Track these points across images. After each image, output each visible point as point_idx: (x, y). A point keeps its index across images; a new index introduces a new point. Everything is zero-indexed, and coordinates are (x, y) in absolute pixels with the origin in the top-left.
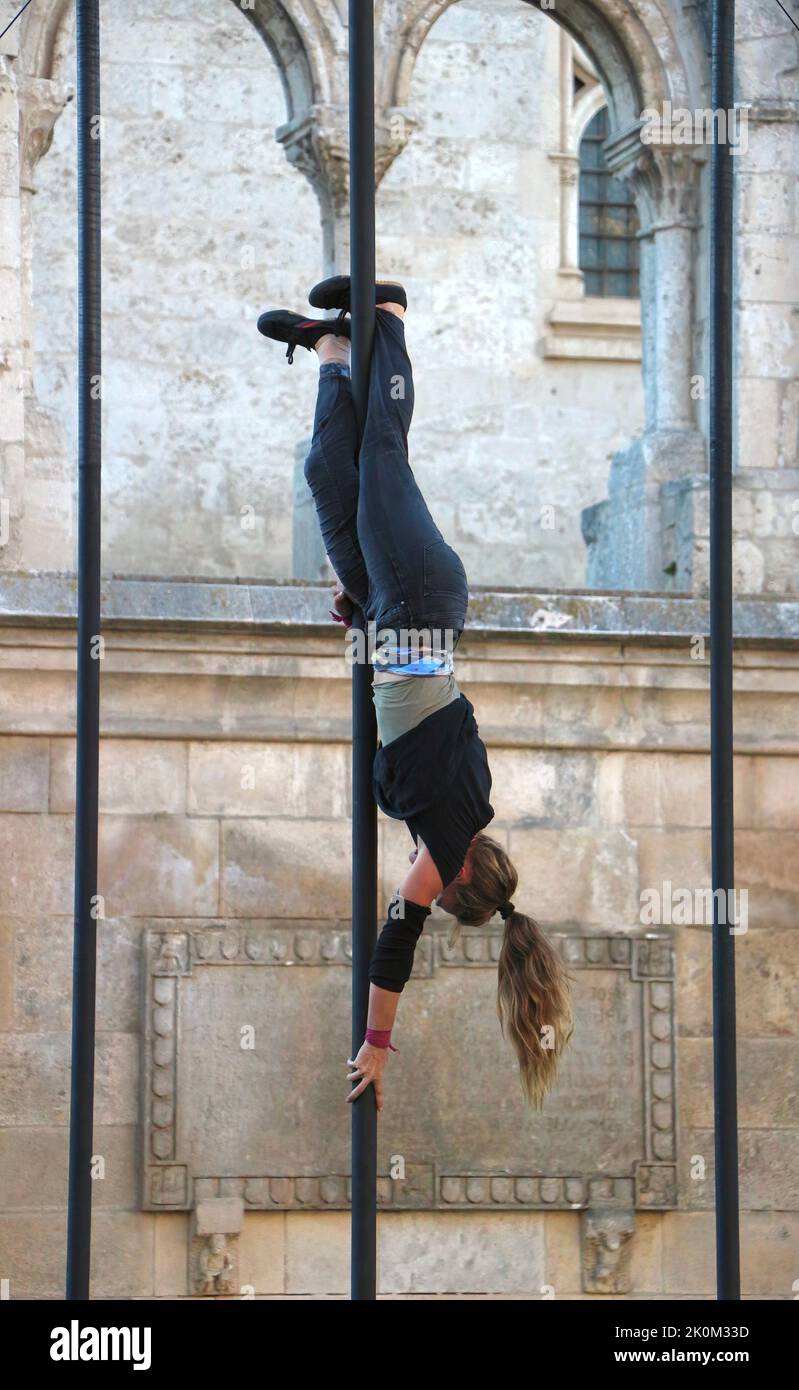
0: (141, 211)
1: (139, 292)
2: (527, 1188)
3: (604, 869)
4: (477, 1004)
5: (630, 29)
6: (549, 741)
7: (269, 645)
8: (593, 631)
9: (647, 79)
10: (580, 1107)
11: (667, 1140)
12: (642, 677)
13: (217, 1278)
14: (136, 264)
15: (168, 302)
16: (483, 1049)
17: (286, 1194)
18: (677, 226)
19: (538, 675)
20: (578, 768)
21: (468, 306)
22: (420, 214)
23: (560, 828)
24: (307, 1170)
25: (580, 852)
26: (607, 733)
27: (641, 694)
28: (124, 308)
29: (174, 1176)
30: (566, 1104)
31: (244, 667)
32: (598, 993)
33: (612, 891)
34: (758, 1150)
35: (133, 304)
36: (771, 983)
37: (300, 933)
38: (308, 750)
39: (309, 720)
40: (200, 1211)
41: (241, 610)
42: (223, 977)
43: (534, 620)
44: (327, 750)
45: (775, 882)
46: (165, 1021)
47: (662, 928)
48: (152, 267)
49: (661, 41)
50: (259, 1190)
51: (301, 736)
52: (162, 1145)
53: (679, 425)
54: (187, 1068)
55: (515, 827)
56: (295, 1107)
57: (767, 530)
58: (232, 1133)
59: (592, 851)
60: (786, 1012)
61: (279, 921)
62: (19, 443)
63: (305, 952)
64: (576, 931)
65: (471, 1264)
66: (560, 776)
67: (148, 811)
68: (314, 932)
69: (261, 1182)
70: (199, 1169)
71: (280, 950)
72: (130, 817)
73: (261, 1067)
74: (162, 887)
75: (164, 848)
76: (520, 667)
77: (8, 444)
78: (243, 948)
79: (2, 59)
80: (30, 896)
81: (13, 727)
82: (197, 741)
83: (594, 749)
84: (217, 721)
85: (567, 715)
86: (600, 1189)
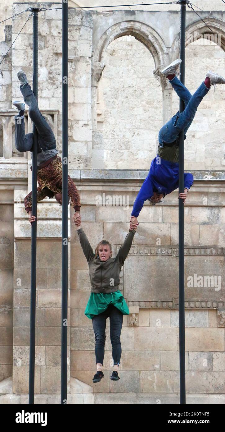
1: (150, 115)
2: (203, 304)
3: (222, 233)
4: (192, 264)
6: (208, 205)
8: (218, 179)
13: (134, 323)
14: (150, 109)
15: (157, 117)
17: (149, 305)
19: (206, 190)
20: (216, 211)
23: (212, 224)
24: (153, 300)
25: (216, 230)
26: (222, 203)
28: (147, 118)
32: (220, 261)
33: (224, 238)
35: (149, 118)
37: (151, 248)
38: (153, 208)
41: (137, 176)
42: (134, 257)
43: (204, 177)
50: (142, 304)
55: (201, 224)
56: (151, 286)
58: (137, 292)
59: (219, 229)
61: (147, 245)
62: (90, 141)
63: (153, 252)
64: (215, 247)
65: (191, 321)
66: (212, 213)
67: (117, 221)
68: (155, 248)
69: (143, 302)
70: (129, 300)
71: (147, 252)
72: (113, 223)
73: (143, 277)
74: (120, 238)
75: (121, 229)
76: (201, 188)
77: (88, 142)
78: (138, 252)
79: (88, 58)
80: (92, 240)
81: (87, 203)
82: (130, 205)
83: (219, 206)
84: (132, 201)
85: (213, 199)
86: (220, 305)
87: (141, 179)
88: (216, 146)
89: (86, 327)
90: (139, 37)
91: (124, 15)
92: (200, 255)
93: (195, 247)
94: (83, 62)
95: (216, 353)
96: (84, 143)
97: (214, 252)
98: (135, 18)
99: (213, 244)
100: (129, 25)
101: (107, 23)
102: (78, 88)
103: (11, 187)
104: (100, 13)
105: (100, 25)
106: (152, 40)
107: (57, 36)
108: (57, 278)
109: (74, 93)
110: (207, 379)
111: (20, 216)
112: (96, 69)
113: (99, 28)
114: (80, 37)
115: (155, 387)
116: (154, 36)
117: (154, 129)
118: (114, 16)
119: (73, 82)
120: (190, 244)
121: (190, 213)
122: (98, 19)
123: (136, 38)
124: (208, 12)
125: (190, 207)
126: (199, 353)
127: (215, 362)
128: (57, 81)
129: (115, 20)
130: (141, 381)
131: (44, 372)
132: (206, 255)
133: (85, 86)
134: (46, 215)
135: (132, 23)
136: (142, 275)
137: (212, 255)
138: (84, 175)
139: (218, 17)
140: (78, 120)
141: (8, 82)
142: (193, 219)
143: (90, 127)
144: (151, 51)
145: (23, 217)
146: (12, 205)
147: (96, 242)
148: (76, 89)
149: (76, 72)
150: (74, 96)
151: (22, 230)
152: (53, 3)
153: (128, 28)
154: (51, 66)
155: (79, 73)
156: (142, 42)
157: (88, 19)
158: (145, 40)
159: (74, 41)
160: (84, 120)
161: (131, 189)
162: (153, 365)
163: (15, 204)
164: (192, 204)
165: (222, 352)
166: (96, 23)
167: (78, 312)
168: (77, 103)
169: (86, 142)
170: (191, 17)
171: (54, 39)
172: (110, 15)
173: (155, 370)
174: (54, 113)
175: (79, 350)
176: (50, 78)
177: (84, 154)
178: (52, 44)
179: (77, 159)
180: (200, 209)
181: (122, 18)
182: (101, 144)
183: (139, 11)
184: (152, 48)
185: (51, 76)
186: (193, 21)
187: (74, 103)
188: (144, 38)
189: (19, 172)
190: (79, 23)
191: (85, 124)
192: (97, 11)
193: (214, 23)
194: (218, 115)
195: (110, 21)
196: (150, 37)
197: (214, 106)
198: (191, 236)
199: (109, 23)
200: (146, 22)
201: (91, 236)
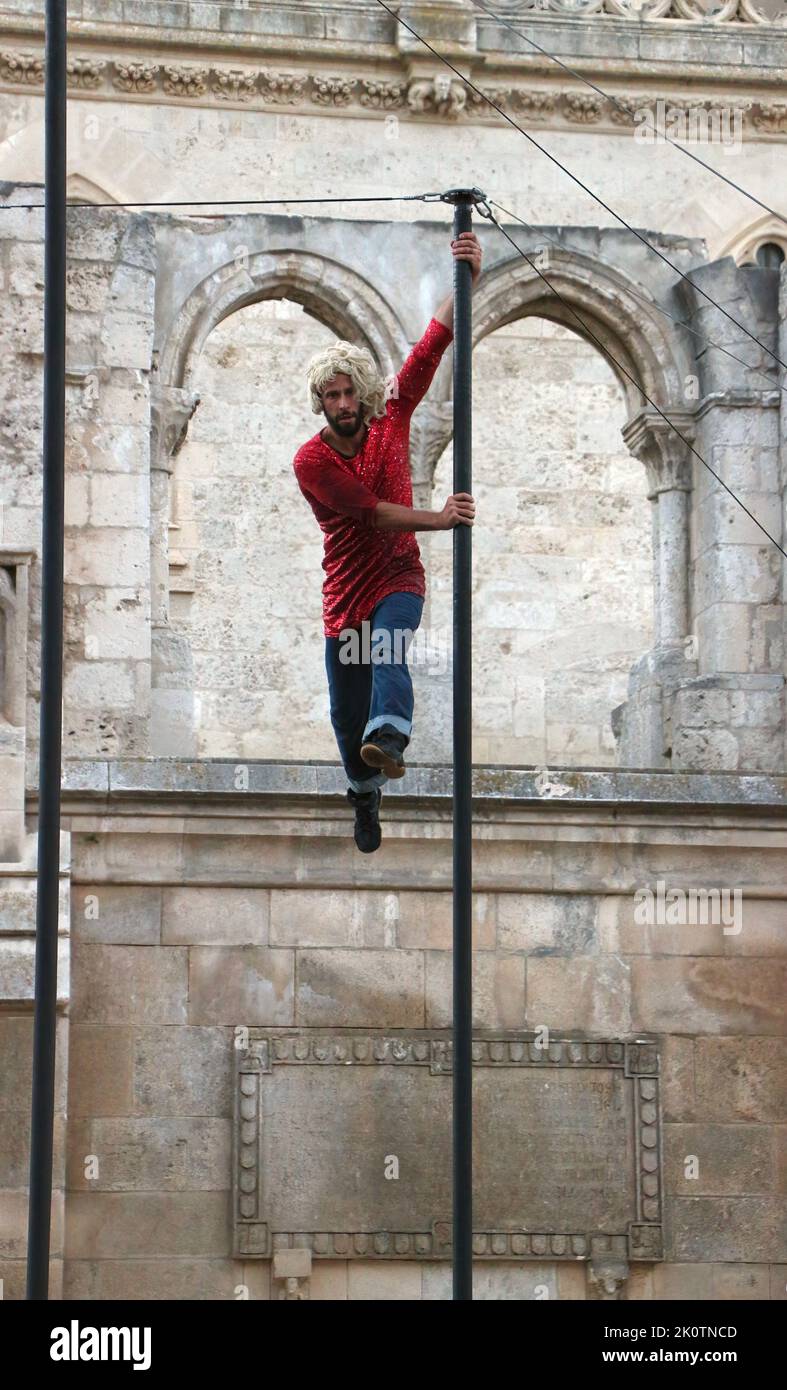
2: (539, 1243)
3: (603, 988)
4: (499, 1096)
5: (634, 340)
6: (556, 887)
7: (331, 813)
8: (589, 798)
9: (648, 378)
10: (584, 1179)
11: (655, 1205)
12: (631, 836)
16: (505, 1131)
17: (346, 1246)
18: (674, 489)
19: (547, 835)
20: (582, 908)
21: (609, 577)
22: (572, 510)
23: (568, 956)
24: (364, 1228)
25: (584, 974)
26: (605, 881)
27: (631, 849)
29: (257, 1232)
30: (572, 1175)
31: (312, 830)
32: (597, 1087)
33: (610, 1006)
34: (730, 1214)
36: (740, 1080)
37: (357, 1039)
38: (365, 895)
39: (366, 871)
40: (276, 1259)
41: (308, 784)
42: (296, 1073)
43: (542, 790)
44: (379, 895)
45: (742, 999)
46: (249, 1109)
47: (651, 1035)
49: (658, 350)
50: (323, 1241)
51: (359, 883)
52: (247, 1207)
53: (677, 641)
54: (267, 1145)
55: (531, 955)
56: (354, 1176)
57: (741, 721)
58: (304, 1197)
59: (594, 974)
60: (753, 1102)
61: (341, 1029)
62: (147, 660)
63: (361, 1054)
64: (580, 1037)
66: (567, 915)
67: (238, 943)
68: (368, 1039)
69: (326, 1236)
70: (277, 1226)
71: (341, 1052)
72: (224, 948)
73: (327, 1145)
74: (249, 1003)
75: (252, 973)
76: (532, 828)
77: (138, 661)
78: (311, 1051)
79: (138, 372)
80: (146, 1010)
81: (132, 878)
82: (282, 887)
83: (594, 894)
84: (292, 872)
85: (572, 866)
86: (599, 1244)
87: (321, 793)
88: (583, 682)
90: (317, 307)
91: (266, 231)
92: (529, 1064)
93: (511, 1035)
94: (122, 387)
96: (123, 665)
97: (577, 1054)
98: (302, 243)
99: (571, 1025)
100: (280, 266)
101: (205, 258)
102: (104, 477)
104: (181, 224)
105: (184, 262)
106: (360, 319)
107: (29, 298)
108: (15, 1147)
109: (89, 493)
112: (169, 410)
113: (177, 275)
114: (112, 302)
116: (368, 306)
118: (232, 235)
119: (84, 452)
120: (494, 1026)
121: (492, 913)
122: (173, 244)
123: (306, 310)
124: (553, 230)
125: (492, 896)
128: (29, 449)
129: (234, 246)
132: (550, 1065)
133: (127, 470)
135: (292, 258)
136: (325, 1136)
137: (567, 1063)
138: (121, 777)
139: (584, 246)
140: (103, 587)
142: (505, 938)
143: (144, 611)
147: (160, 1017)
148: (95, 477)
149: (98, 421)
150: (90, 503)
152: (19, 185)
153: (280, 274)
154: (9, 398)
155: (107, 424)
156: (325, 322)
157: (141, 241)
158: (338, 316)
159: (89, 313)
160: (125, 587)
161: (286, 829)
164: (499, 885)
166: (167, 256)
167: (90, 1274)
168: (100, 528)
169: (131, 663)
170: (495, 246)
171: (21, 305)
172: (217, 230)
174: (17, 560)
176: (6, 441)
177: (124, 706)
178: (14, 322)
179: (98, 721)
180: (528, 902)
181: (258, 243)
182: (182, 668)
183: (315, 218)
185: (9, 432)
186: (501, 257)
187: (88, 527)
188: (332, 309)
190: (107, 255)
191: (126, 602)
192: (170, 216)
193: (571, 267)
194: (587, 576)
195: (218, 250)
196: (354, 308)
197: (577, 544)
198: (497, 997)
199: (211, 258)
200: (342, 258)
201: (142, 996)
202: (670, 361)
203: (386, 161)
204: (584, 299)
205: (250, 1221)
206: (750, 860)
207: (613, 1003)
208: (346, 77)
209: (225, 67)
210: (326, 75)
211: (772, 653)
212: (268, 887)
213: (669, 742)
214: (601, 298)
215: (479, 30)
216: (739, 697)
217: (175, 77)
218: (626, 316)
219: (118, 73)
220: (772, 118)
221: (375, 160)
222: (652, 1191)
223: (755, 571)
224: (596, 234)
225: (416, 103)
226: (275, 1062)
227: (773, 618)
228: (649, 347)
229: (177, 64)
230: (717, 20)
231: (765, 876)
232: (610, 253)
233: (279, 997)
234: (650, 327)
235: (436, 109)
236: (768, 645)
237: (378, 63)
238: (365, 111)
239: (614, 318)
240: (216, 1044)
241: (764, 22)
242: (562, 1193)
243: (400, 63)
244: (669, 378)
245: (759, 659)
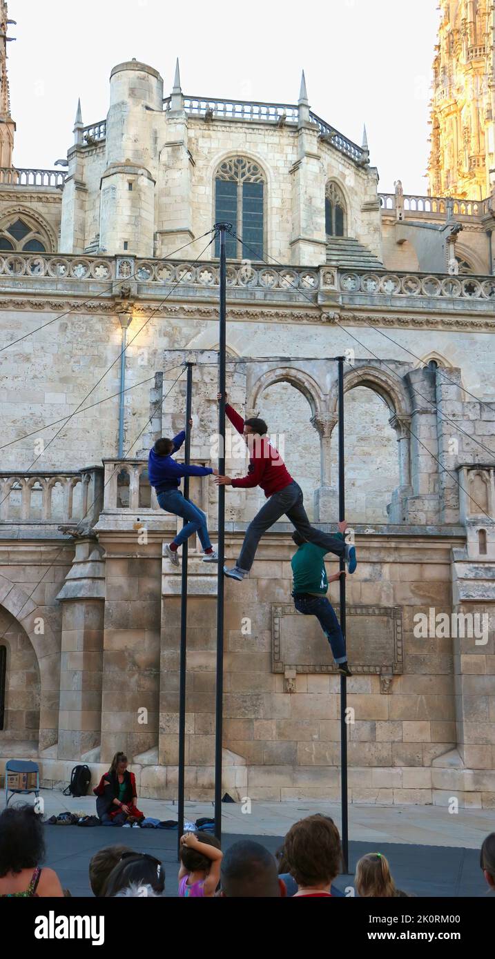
0: (307, 443)
1: (307, 462)
2: (366, 669)
3: (385, 591)
4: (354, 624)
5: (392, 393)
6: (370, 561)
8: (380, 534)
9: (396, 404)
10: (379, 649)
11: (401, 657)
12: (393, 545)
13: (290, 688)
15: (313, 463)
16: (356, 635)
17: (306, 669)
18: (405, 438)
19: (367, 544)
20: (378, 567)
21: (385, 463)
22: (373, 442)
23: (374, 582)
24: (312, 664)
25: (379, 587)
26: (385, 558)
27: (393, 548)
29: (280, 665)
30: (375, 648)
32: (383, 622)
34: (424, 660)
40: (286, 673)
42: (291, 617)
43: (366, 531)
45: (427, 594)
46: (277, 628)
47: (400, 606)
48: (310, 456)
49: (399, 395)
50: (300, 668)
52: (276, 657)
53: (406, 485)
54: (282, 639)
55: (363, 582)
57: (426, 509)
58: (293, 655)
59: (381, 587)
64: (378, 606)
65: (352, 686)
66: (374, 569)
67: (273, 578)
69: (300, 666)
70: (285, 663)
72: (269, 579)
73: (300, 639)
75: (278, 587)
76: (362, 542)
79: (241, 405)
80: (245, 598)
82: (285, 561)
83: (382, 562)
84: (289, 556)
85: (375, 554)
86: (384, 669)
88: (377, 495)
89: (239, 693)
90: (295, 384)
91: (279, 362)
92: (362, 615)
93: (357, 606)
95: (379, 722)
97: (377, 612)
98: (290, 365)
99: (374, 602)
100: (284, 372)
101: (261, 370)
103: (159, 540)
104: (254, 360)
105: (255, 371)
106: (308, 388)
107: (209, 383)
110: (369, 750)
111: (168, 572)
113: (253, 375)
114: (233, 384)
115: (313, 759)
116: (310, 383)
117: (311, 476)
120: (351, 603)
122: (252, 366)
123: (292, 385)
124: (366, 360)
126: (361, 722)
127: (378, 732)
129: (270, 366)
130: (298, 752)
131: (193, 742)
132: (368, 615)
134: (196, 571)
135: (287, 369)
136: (300, 636)
137: (374, 614)
138: (237, 528)
139: (376, 365)
140: (231, 469)
141: (157, 429)
144: (307, 398)
145: (171, 572)
146: (161, 559)
147: (249, 600)
151: (170, 586)
152: (206, 350)
153: (284, 374)
154: (202, 413)
156: (297, 389)
157: (242, 365)
158: (301, 387)
160: (238, 470)
162: (311, 735)
163: (163, 559)
165: (386, 721)
166: (250, 369)
171: (206, 385)
172: (265, 362)
173: (313, 741)
175: (231, 718)
176: (202, 426)
177: (237, 506)
178: (204, 390)
179: (230, 510)
181: (277, 365)
183: (294, 358)
184: (308, 395)
185: (203, 423)
186: (351, 368)
188: (300, 384)
189: (167, 523)
190: (232, 370)
192: (251, 358)
193: (372, 371)
194: (378, 462)
195: (265, 367)
196: (306, 384)
197: (375, 452)
198: (352, 594)
199: (262, 370)
200: (303, 370)
201: (244, 593)
202: (403, 399)
203: (315, 337)
204: (376, 381)
205: (277, 661)
206: (429, 552)
207: (388, 596)
208: (302, 312)
209: (265, 310)
210: (296, 312)
211: (436, 488)
212: (282, 561)
213: (405, 516)
214: (382, 380)
215: (342, 298)
216: (426, 502)
217: (251, 314)
218: (390, 386)
219: (234, 313)
220: (432, 323)
221: (311, 336)
222: (400, 653)
223: (430, 463)
224: (380, 361)
225: (324, 320)
226: (284, 614)
227: (436, 477)
228: (396, 394)
229: (251, 310)
230: (414, 294)
231: (434, 557)
232: (383, 367)
233: (285, 594)
234: (396, 389)
235: (330, 321)
236: (435, 485)
237: (312, 308)
238: (308, 322)
239: (386, 386)
240: (266, 608)
241: (429, 295)
242: (372, 654)
243: (319, 308)
244: (403, 404)
245: (432, 490)
